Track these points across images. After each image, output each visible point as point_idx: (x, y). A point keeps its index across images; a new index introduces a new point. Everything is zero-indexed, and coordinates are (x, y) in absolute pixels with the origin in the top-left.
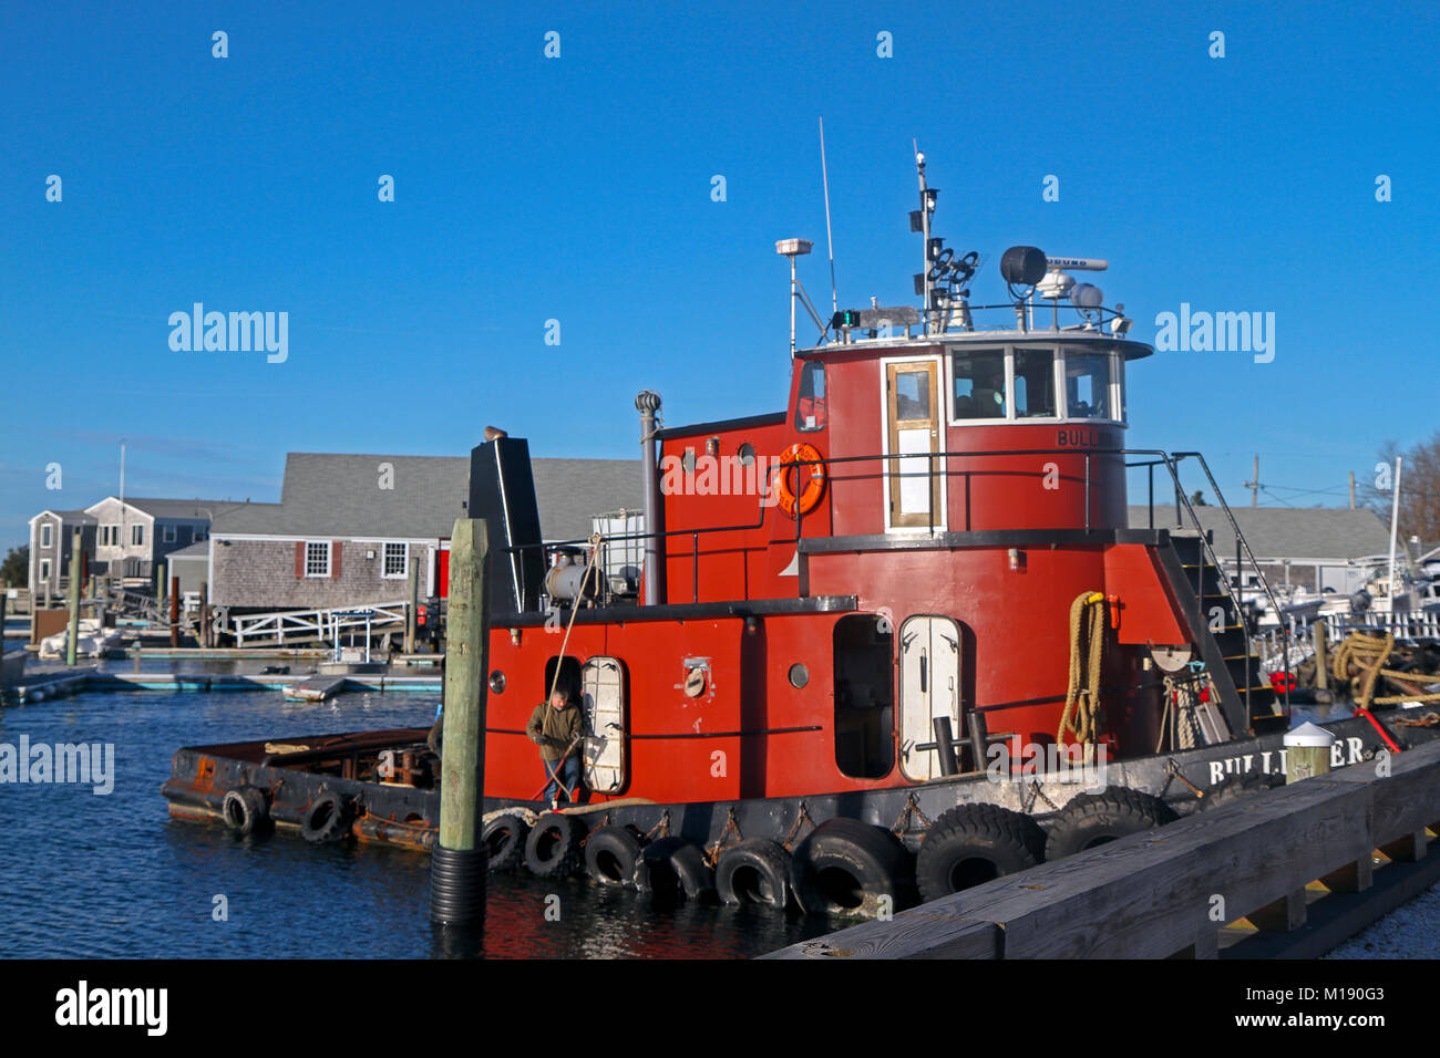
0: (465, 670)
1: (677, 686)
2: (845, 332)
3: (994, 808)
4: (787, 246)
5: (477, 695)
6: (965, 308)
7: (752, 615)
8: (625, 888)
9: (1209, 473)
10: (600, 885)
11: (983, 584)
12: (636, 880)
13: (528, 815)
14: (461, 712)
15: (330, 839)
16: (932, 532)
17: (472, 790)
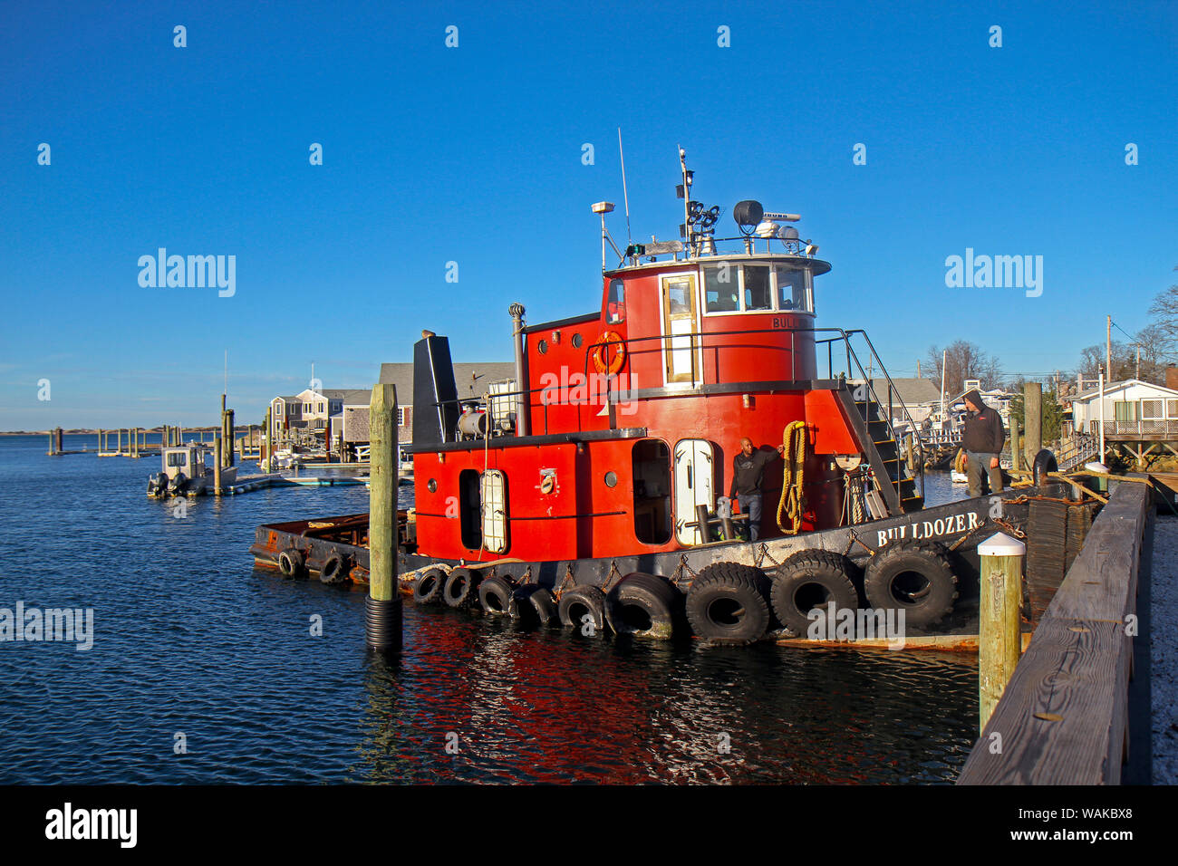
0: (381, 484)
1: (536, 487)
2: (636, 258)
3: (736, 565)
4: (598, 207)
5: (389, 500)
6: (712, 241)
7: (580, 441)
8: (503, 615)
9: (870, 344)
10: (490, 613)
11: (728, 417)
12: (509, 610)
13: (447, 568)
14: (380, 512)
15: (336, 581)
16: (694, 385)
17: (389, 563)
